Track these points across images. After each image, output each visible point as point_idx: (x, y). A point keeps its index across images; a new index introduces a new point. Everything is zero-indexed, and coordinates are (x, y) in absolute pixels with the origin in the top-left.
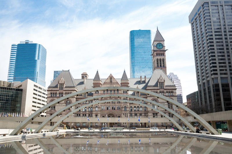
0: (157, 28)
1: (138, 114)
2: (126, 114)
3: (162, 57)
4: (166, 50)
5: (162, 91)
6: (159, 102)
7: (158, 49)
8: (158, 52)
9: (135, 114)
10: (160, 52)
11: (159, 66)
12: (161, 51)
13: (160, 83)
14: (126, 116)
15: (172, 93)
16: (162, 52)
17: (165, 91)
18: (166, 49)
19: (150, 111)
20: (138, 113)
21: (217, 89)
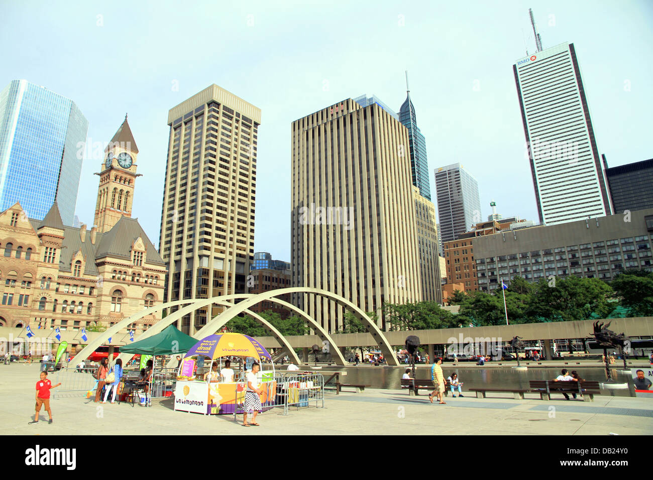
0: (126, 117)
1: (71, 323)
2: (43, 319)
3: (126, 188)
4: (139, 175)
5: (137, 271)
6: (128, 296)
7: (119, 167)
8: (120, 174)
9: (62, 321)
10: (124, 176)
11: (116, 206)
12: (126, 173)
13: (135, 252)
14: (43, 324)
15: (156, 280)
16: (128, 177)
17: (144, 273)
18: (137, 173)
19: (105, 316)
20: (72, 319)
21: (205, 279)
